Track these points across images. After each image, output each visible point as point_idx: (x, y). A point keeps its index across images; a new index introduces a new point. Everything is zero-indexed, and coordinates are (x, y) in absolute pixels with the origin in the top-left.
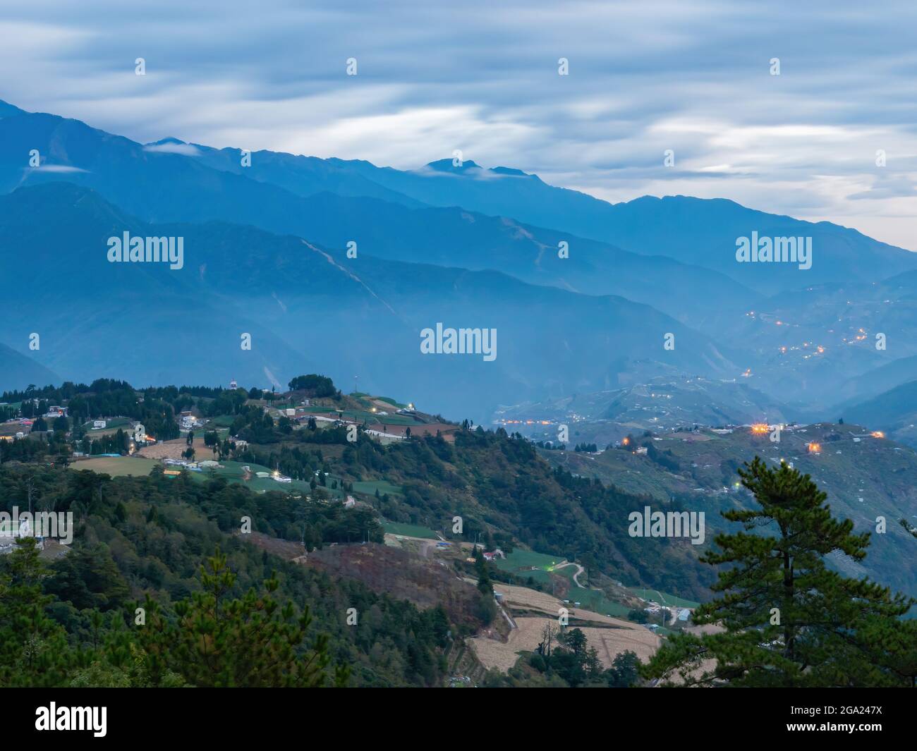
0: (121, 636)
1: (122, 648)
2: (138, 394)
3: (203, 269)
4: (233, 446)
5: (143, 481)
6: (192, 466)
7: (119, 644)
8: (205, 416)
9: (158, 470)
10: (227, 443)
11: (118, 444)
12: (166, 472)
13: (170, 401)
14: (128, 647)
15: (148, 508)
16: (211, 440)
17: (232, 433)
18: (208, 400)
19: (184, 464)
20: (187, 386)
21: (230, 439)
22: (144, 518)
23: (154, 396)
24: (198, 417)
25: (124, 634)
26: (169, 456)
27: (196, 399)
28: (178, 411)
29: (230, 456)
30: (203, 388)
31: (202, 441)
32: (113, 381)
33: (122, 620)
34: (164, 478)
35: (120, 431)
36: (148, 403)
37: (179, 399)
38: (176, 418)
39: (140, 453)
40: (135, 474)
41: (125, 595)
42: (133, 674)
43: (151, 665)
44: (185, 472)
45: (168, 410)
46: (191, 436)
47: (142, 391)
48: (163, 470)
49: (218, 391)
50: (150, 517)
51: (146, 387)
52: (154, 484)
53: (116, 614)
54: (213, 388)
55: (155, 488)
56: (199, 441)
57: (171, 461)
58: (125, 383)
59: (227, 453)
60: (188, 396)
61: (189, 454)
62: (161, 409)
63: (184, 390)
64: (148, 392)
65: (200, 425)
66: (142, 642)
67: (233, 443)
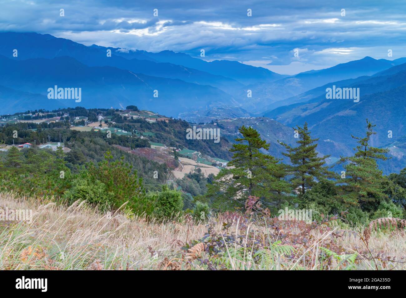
0: (84, 171)
1: (85, 174)
2: (87, 110)
3: (103, 78)
4: (112, 124)
5: (89, 132)
6: (102, 129)
7: (84, 173)
8: (105, 116)
9: (93, 130)
10: (110, 123)
11: (82, 123)
12: (95, 130)
13: (95, 112)
14: (86, 174)
15: (90, 139)
16: (106, 122)
17: (112, 120)
18: (105, 112)
19: (99, 128)
20: (100, 108)
21: (111, 122)
22: (89, 142)
23: (91, 111)
24: (103, 116)
25: (85, 171)
26: (95, 126)
27: (102, 112)
28: (98, 115)
29: (111, 126)
30: (104, 109)
31: (104, 122)
32: (80, 107)
33: (85, 167)
34: (95, 132)
35: (83, 120)
36: (90, 113)
37: (98, 112)
38: (97, 116)
39: (88, 125)
40: (87, 131)
41: (85, 161)
42: (88, 181)
43: (92, 178)
44: (100, 130)
45: (95, 114)
46: (101, 121)
47: (88, 110)
48: (94, 130)
49: (108, 110)
50: (91, 142)
51: (89, 108)
52: (92, 133)
53: (83, 166)
54: (106, 109)
55: (92, 134)
56: (103, 123)
57: (96, 127)
58: (84, 108)
59: (110, 125)
60: (100, 111)
61: (101, 126)
62: (93, 114)
63: (99, 109)
64: (90, 110)
65: (103, 118)
66: (90, 173)
67: (112, 123)
